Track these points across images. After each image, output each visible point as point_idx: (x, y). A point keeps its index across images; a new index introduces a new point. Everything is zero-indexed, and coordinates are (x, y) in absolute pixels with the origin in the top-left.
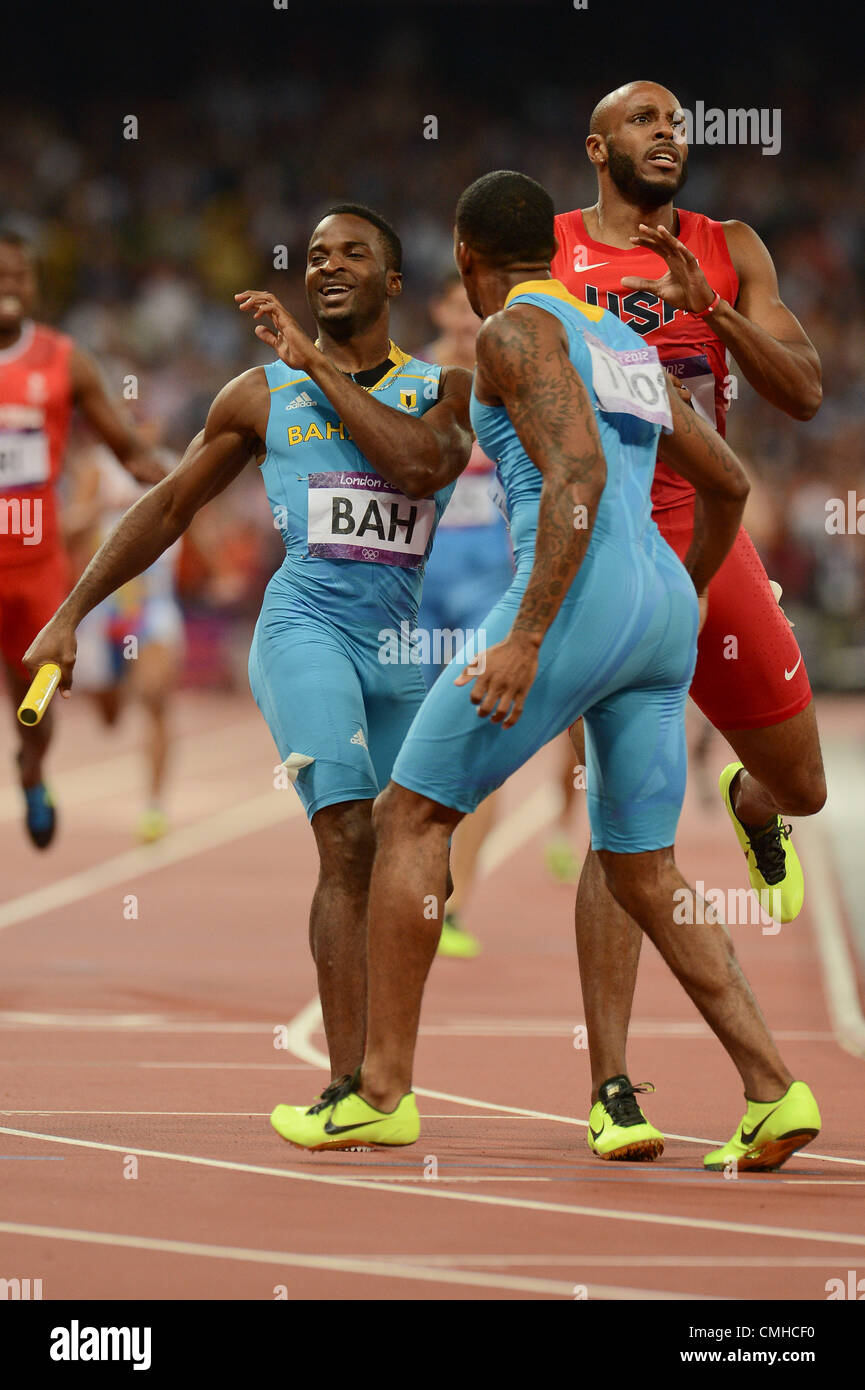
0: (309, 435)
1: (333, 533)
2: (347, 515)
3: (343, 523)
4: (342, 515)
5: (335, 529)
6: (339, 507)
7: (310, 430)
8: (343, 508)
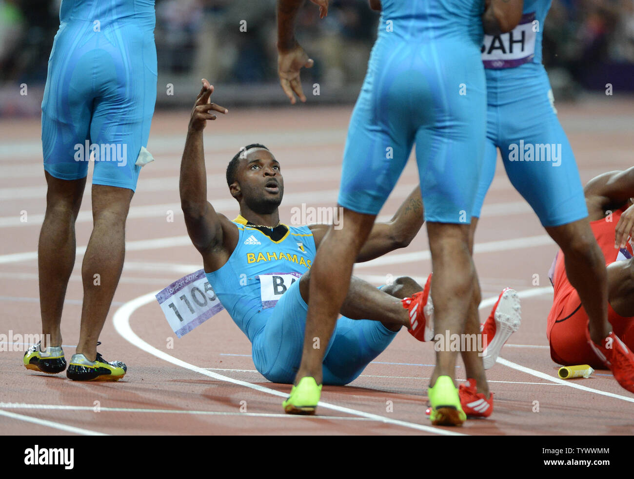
0: (259, 259)
1: (275, 294)
2: (282, 284)
3: (280, 289)
4: (278, 285)
5: (276, 292)
6: (276, 281)
7: (259, 257)
8: (278, 281)
